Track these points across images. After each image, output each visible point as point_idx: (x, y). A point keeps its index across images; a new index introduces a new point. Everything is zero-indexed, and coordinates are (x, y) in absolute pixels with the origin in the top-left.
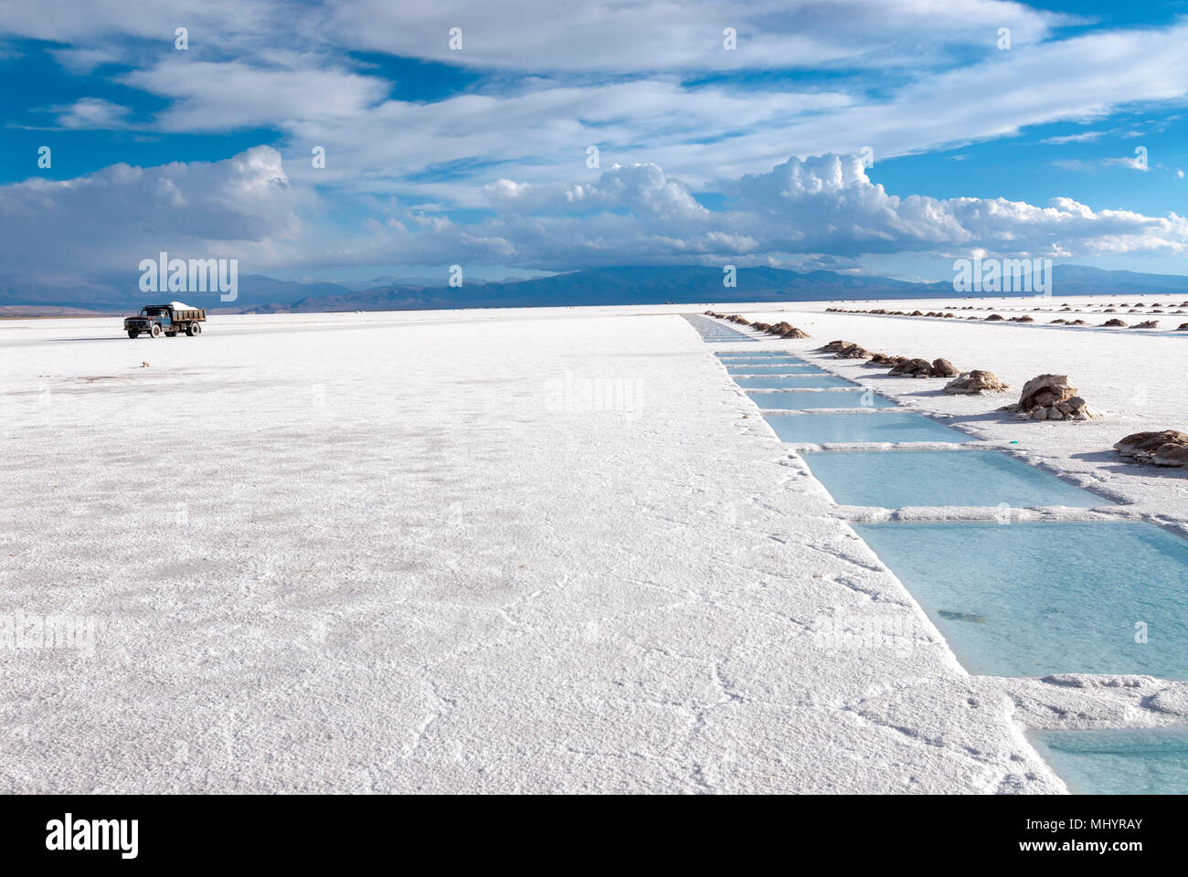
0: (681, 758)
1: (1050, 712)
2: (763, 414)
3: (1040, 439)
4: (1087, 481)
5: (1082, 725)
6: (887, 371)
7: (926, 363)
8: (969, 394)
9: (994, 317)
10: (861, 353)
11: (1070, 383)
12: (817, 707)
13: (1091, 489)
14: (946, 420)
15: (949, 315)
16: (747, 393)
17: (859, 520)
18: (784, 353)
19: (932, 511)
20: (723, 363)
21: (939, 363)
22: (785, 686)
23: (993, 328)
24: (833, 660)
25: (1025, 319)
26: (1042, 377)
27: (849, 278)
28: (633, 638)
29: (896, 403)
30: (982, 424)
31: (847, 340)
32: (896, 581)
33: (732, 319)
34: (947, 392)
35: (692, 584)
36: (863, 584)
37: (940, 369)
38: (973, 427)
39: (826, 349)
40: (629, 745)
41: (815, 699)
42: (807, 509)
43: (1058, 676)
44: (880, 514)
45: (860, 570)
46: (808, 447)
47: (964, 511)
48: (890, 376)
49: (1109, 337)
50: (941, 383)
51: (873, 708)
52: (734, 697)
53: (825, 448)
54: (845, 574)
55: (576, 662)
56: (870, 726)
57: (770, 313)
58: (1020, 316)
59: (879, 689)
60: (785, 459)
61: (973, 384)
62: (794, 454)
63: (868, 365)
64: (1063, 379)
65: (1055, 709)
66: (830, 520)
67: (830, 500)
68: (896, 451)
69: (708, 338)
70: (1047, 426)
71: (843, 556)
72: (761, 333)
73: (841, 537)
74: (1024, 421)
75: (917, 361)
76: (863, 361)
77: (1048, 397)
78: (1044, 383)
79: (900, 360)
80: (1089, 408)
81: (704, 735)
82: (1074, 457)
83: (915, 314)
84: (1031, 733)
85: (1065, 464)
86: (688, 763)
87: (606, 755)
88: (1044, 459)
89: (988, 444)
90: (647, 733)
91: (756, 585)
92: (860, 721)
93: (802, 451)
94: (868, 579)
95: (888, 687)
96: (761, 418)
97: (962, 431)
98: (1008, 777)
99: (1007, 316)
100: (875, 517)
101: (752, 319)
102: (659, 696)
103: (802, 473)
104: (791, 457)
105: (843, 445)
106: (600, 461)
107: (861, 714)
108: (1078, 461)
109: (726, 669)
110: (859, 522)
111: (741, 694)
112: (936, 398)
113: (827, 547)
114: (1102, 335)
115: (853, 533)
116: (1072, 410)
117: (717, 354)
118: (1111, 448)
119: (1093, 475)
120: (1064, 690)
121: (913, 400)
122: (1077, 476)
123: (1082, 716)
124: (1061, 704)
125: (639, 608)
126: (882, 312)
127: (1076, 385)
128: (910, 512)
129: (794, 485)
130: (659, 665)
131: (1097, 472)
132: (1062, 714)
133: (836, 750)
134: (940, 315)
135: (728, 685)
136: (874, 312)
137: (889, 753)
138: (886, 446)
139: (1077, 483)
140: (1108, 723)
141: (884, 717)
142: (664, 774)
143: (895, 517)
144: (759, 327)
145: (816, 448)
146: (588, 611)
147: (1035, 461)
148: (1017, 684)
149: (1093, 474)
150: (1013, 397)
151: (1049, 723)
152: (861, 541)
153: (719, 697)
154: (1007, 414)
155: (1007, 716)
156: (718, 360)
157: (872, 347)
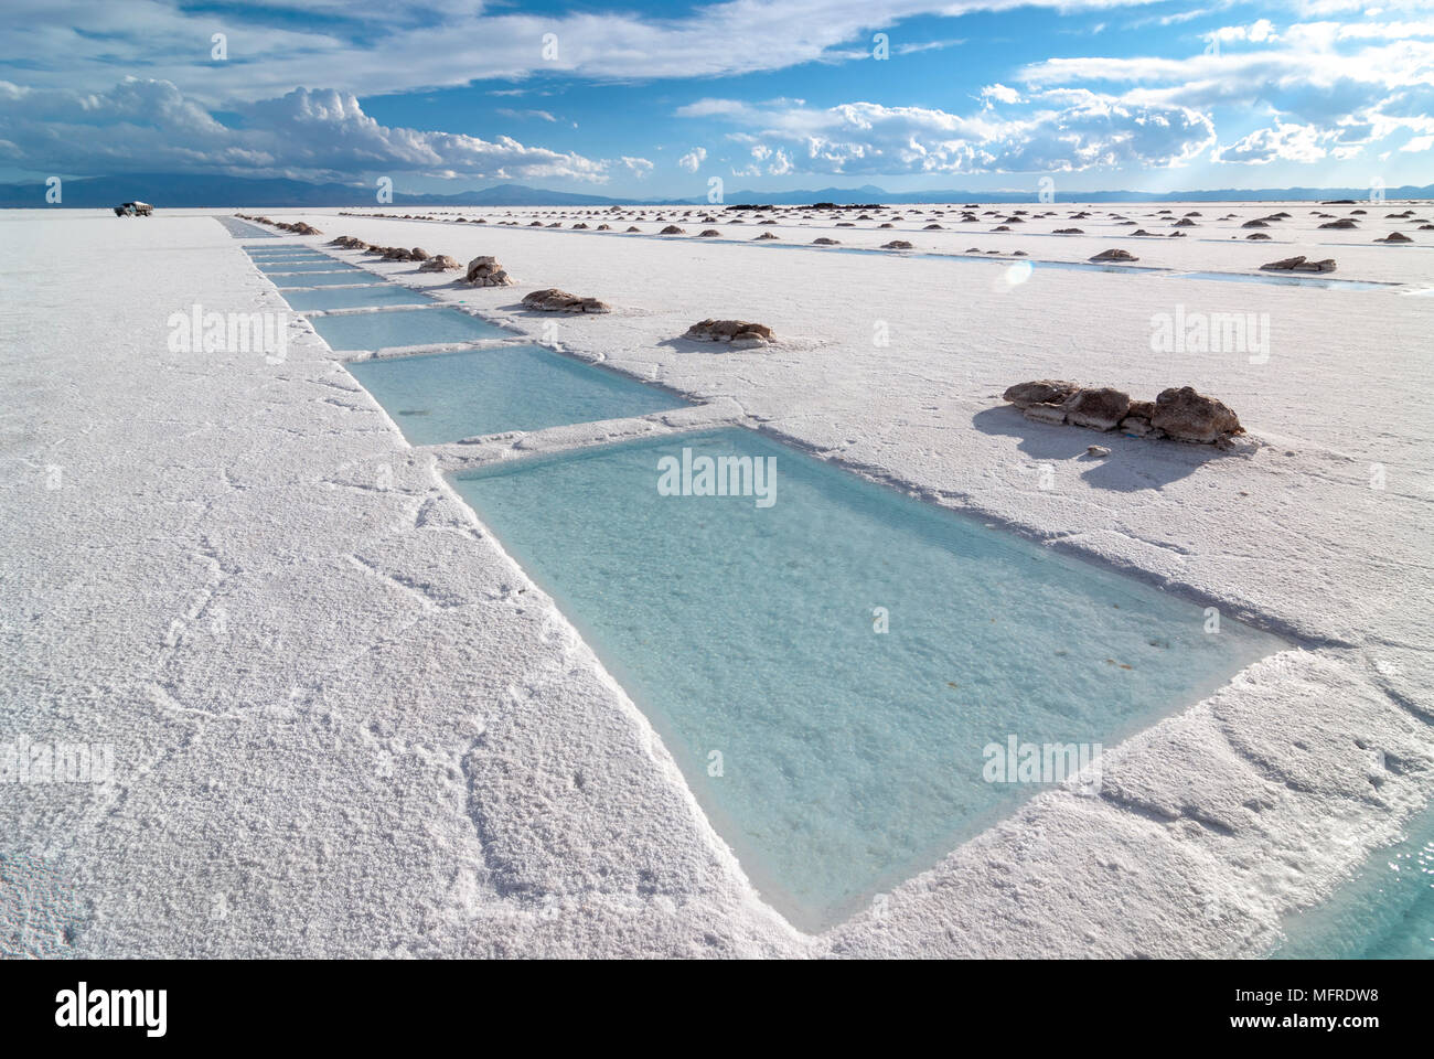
0: (191, 534)
1: (459, 460)
2: (280, 292)
3: (480, 300)
4: (504, 323)
5: (477, 464)
6: (380, 257)
7: (407, 251)
8: (436, 272)
9: (461, 220)
10: (362, 245)
11: (497, 261)
12: (303, 483)
13: (505, 328)
14: (419, 290)
15: (430, 218)
16: (268, 277)
17: (348, 360)
18: (302, 246)
19: (400, 350)
20: (249, 254)
21: (415, 250)
22: (279, 474)
23: (460, 227)
24: (317, 452)
25: (481, 221)
26: (479, 258)
27: (356, 190)
28: (153, 461)
29: (385, 279)
30: (442, 291)
31: (351, 236)
32: (371, 398)
33: (259, 220)
34: (421, 271)
35: (209, 418)
36: (346, 401)
37: (417, 255)
38: (436, 294)
39: (335, 243)
40: (145, 534)
41: (301, 478)
42: (309, 355)
43: (465, 439)
44: (364, 355)
45: (344, 392)
46: (314, 313)
47: (423, 348)
48: (382, 261)
49: (533, 234)
50: (417, 265)
51: (342, 477)
52: (238, 487)
53: (327, 313)
54: (332, 396)
55: (99, 486)
56: (340, 488)
57: (291, 216)
58: (478, 219)
59: (349, 465)
60: (295, 322)
61: (438, 265)
62: (303, 319)
63: (366, 254)
64: (492, 259)
65: (462, 458)
66: (327, 362)
67: (328, 348)
68: (381, 312)
69: (236, 235)
70: (484, 291)
71: (332, 385)
72: (283, 231)
73: (333, 372)
74: (470, 288)
75: (400, 249)
76: (363, 251)
77: (483, 272)
78: (480, 262)
79: (389, 249)
80: (510, 278)
81: (211, 517)
82: (498, 309)
83: (406, 217)
84: (447, 475)
85: (492, 314)
86: (198, 537)
87: (124, 545)
88: (480, 312)
89: (445, 303)
90: (162, 524)
91: (263, 411)
92: (333, 486)
93: (309, 317)
94: (348, 397)
95: (356, 463)
96: (278, 294)
97: (428, 296)
98: (427, 501)
99: (469, 219)
100: (360, 357)
101: (276, 220)
102: (174, 497)
103: (307, 332)
104: (300, 321)
105: (341, 310)
106: (128, 335)
107: (334, 482)
108: (500, 311)
109: (232, 471)
110: (348, 363)
111: (243, 485)
112: (415, 275)
113: (321, 380)
114: (528, 231)
115: (342, 369)
116: (499, 279)
117: (244, 247)
118: (520, 302)
119: (508, 319)
120: (468, 446)
121: (397, 277)
122: (498, 321)
123: (477, 459)
124: (465, 455)
125: (161, 439)
126: (382, 216)
127: (501, 263)
128: (385, 351)
129: (300, 340)
130: (175, 476)
131: (510, 317)
132: (465, 460)
133: (313, 507)
134: (424, 218)
135: (233, 480)
136: (376, 216)
137: (351, 502)
138: (374, 309)
139: (498, 324)
140: (492, 461)
141: (350, 481)
142: (176, 548)
143: (375, 356)
144: (282, 226)
145: (321, 313)
146: (111, 447)
147: (474, 313)
148: (440, 448)
149: (506, 319)
150: (463, 274)
151: (458, 466)
152: (348, 374)
153: (226, 489)
154: (459, 285)
155: (432, 467)
156: (244, 252)
157: (369, 241)
